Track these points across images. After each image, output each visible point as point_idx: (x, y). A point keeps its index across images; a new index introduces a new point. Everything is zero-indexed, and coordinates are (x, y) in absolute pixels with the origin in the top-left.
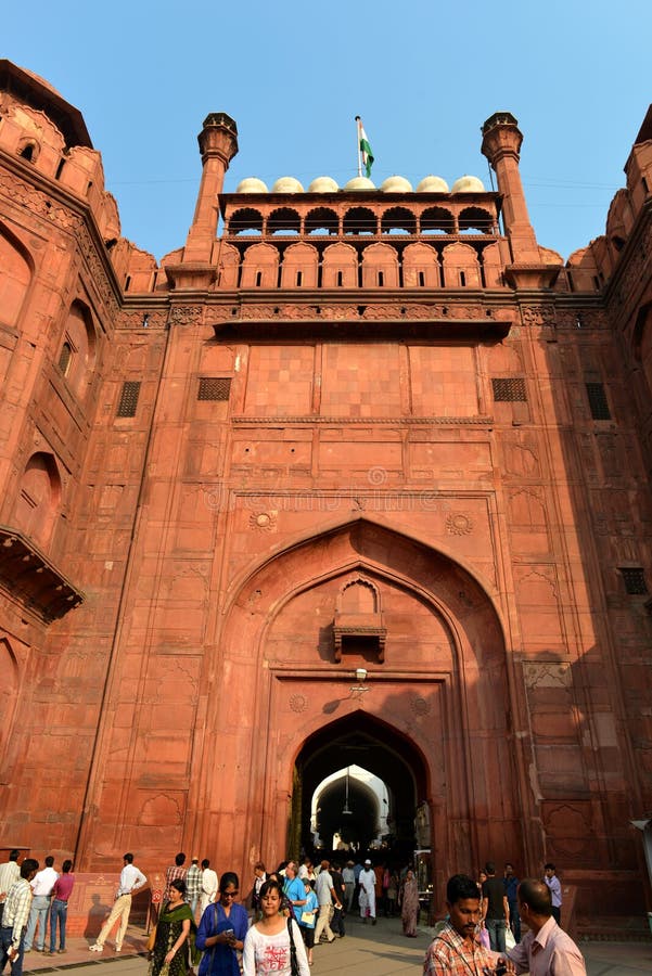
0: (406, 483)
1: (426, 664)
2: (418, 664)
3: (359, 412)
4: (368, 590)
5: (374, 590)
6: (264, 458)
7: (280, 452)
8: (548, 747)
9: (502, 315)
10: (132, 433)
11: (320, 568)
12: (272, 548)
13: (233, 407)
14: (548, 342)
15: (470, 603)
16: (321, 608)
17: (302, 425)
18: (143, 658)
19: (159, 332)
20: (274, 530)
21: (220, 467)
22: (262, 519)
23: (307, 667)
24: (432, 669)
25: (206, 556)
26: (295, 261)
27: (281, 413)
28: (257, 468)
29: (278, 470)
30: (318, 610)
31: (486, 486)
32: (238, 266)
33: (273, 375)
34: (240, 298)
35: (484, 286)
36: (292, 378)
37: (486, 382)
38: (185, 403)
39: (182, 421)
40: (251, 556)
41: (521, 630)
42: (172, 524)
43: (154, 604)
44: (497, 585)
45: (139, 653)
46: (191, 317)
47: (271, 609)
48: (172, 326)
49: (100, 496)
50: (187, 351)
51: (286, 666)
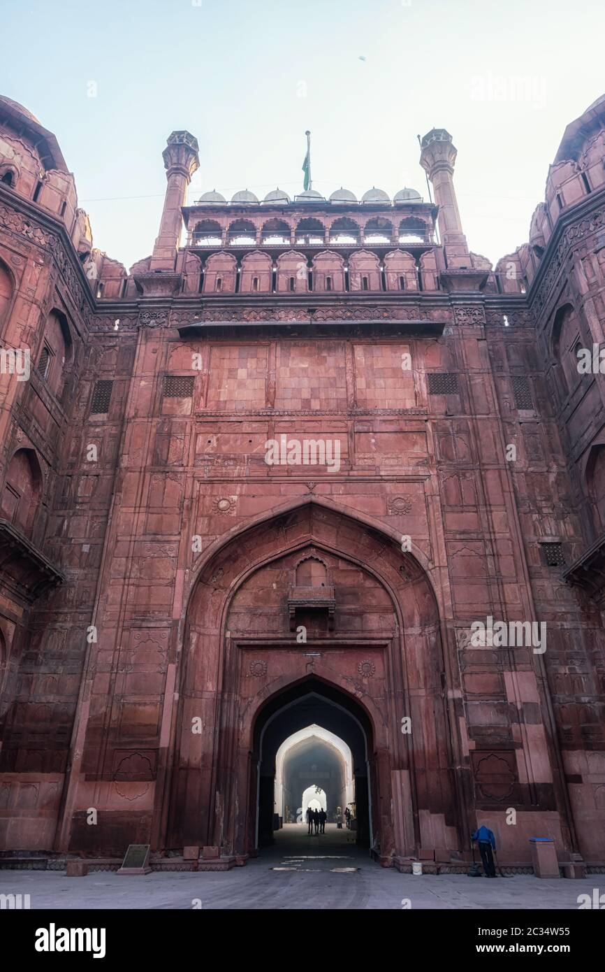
0: (352, 469)
1: (371, 631)
2: (363, 631)
3: (310, 406)
4: (319, 565)
5: (325, 565)
6: (225, 448)
7: (239, 443)
8: (477, 703)
9: (436, 316)
10: (105, 427)
11: (276, 547)
12: (232, 530)
13: (196, 404)
14: (478, 340)
15: (409, 575)
16: (277, 583)
17: (258, 418)
18: (117, 632)
19: (129, 334)
20: (234, 514)
21: (186, 457)
22: (223, 504)
23: (265, 635)
24: (375, 635)
25: (173, 538)
26: (251, 268)
27: (240, 408)
28: (218, 458)
29: (237, 460)
30: (274, 585)
31: (422, 471)
32: (199, 273)
33: (232, 373)
34: (203, 302)
35: (421, 290)
36: (249, 375)
37: (423, 376)
38: (153, 399)
39: (152, 416)
40: (213, 538)
41: (453, 599)
42: (142, 510)
43: (127, 583)
44: (431, 560)
45: (114, 627)
46: (158, 320)
47: (232, 585)
48: (141, 329)
49: (78, 485)
50: (155, 351)
51: (246, 636)
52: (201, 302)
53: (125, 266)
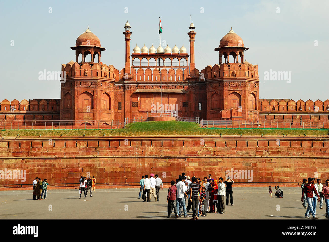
9: (186, 87)
10: (122, 113)
13: (138, 108)
19: (123, 91)
26: (147, 73)
27: (147, 109)
32: (136, 75)
33: (145, 101)
35: (183, 80)
36: (148, 102)
37: (182, 103)
38: (130, 108)
39: (130, 111)
52: (137, 84)
53: (119, 71)
